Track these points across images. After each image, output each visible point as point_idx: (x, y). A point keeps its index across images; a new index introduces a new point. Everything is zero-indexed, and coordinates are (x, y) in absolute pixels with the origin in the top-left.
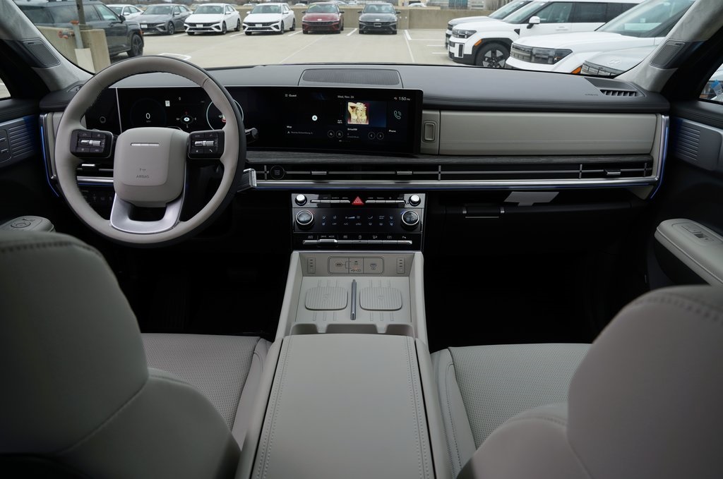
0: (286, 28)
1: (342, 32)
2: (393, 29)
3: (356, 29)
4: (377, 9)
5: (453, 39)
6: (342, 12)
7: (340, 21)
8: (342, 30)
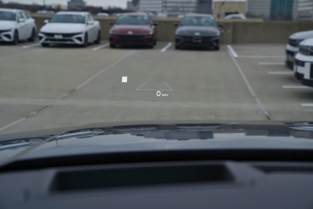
0: (90, 40)
1: (155, 47)
2: (215, 44)
3: (170, 44)
4: (195, 21)
5: (299, 57)
6: (155, 25)
7: (153, 35)
8: (155, 44)
